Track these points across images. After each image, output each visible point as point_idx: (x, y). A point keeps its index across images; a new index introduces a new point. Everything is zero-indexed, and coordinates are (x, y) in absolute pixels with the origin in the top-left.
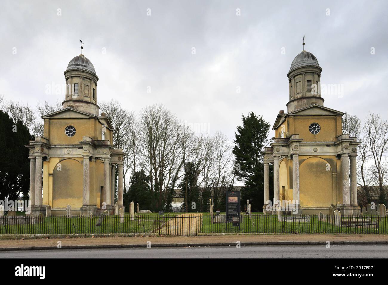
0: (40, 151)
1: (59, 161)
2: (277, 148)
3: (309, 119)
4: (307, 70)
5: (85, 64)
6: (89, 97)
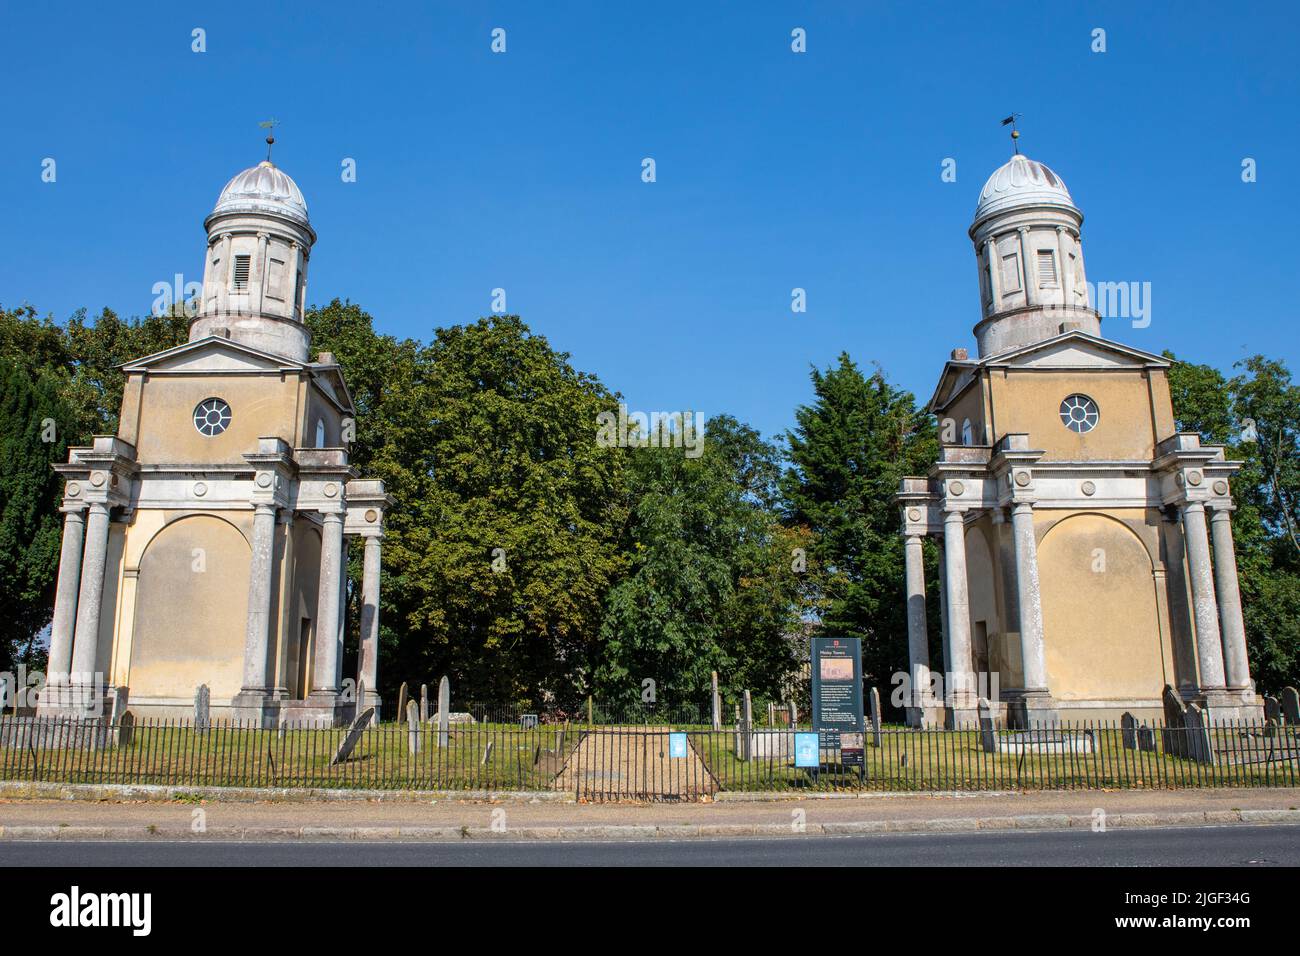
0: (105, 487)
1: (164, 524)
2: (952, 480)
3: (1057, 379)
4: (1035, 217)
5: (278, 192)
6: (282, 301)
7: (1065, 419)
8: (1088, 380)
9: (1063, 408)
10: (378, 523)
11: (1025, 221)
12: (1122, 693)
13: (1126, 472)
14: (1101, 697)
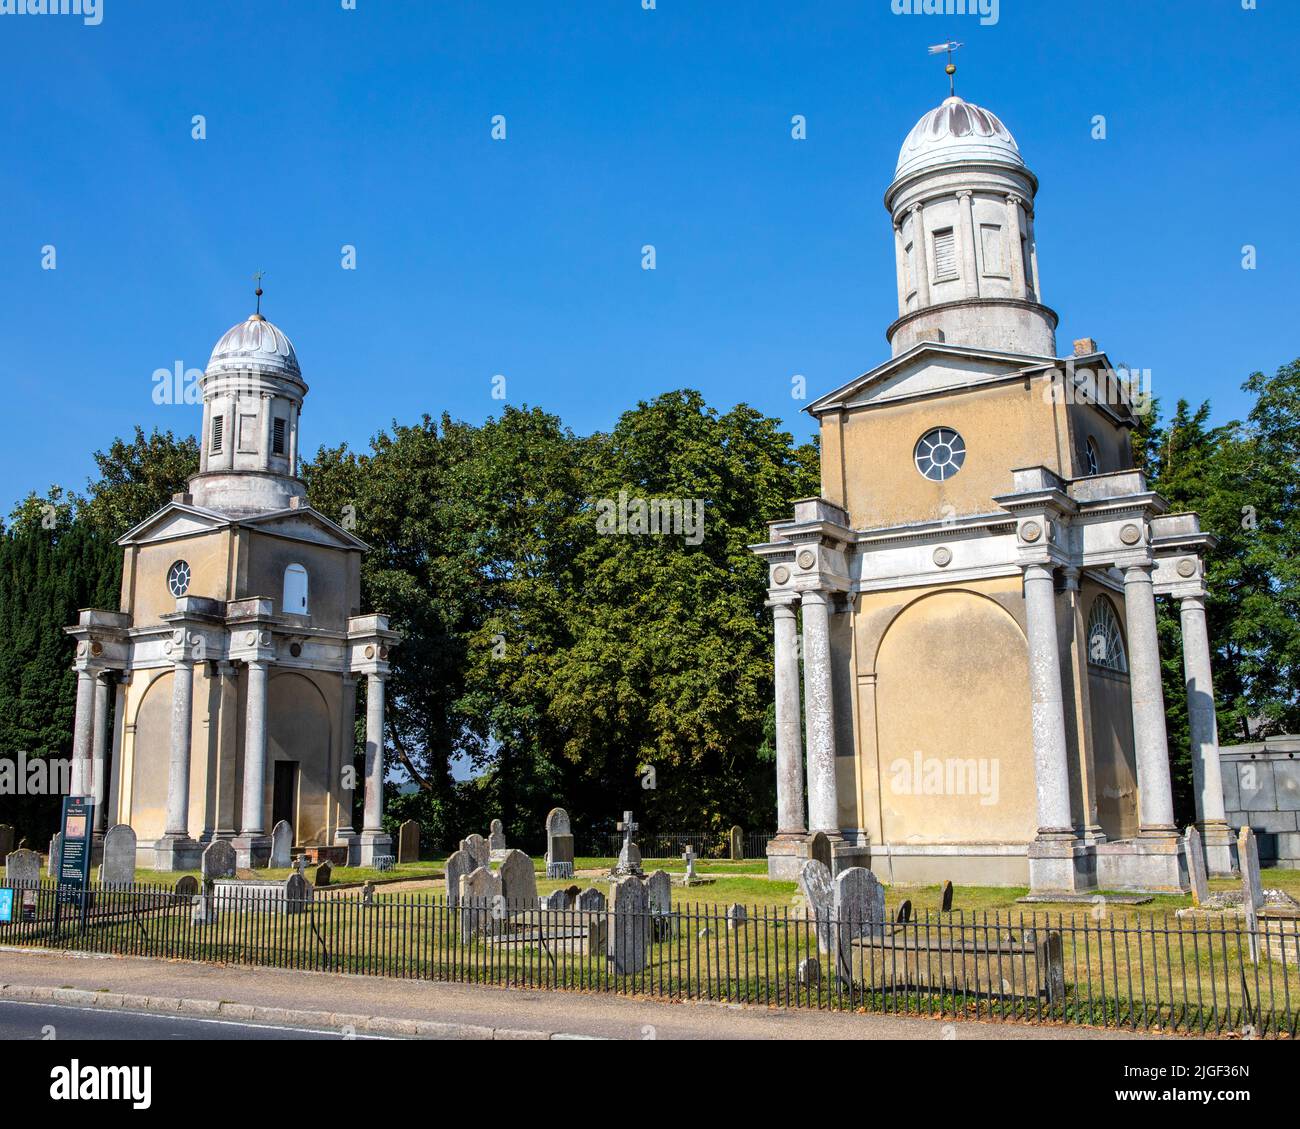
0: (87, 655)
1: (149, 683)
2: (778, 565)
3: (911, 412)
4: (925, 188)
5: (247, 347)
6: (256, 453)
7: (923, 465)
8: (951, 407)
9: (920, 449)
10: (374, 659)
11: (913, 197)
12: (986, 834)
13: (990, 528)
14: (957, 840)
